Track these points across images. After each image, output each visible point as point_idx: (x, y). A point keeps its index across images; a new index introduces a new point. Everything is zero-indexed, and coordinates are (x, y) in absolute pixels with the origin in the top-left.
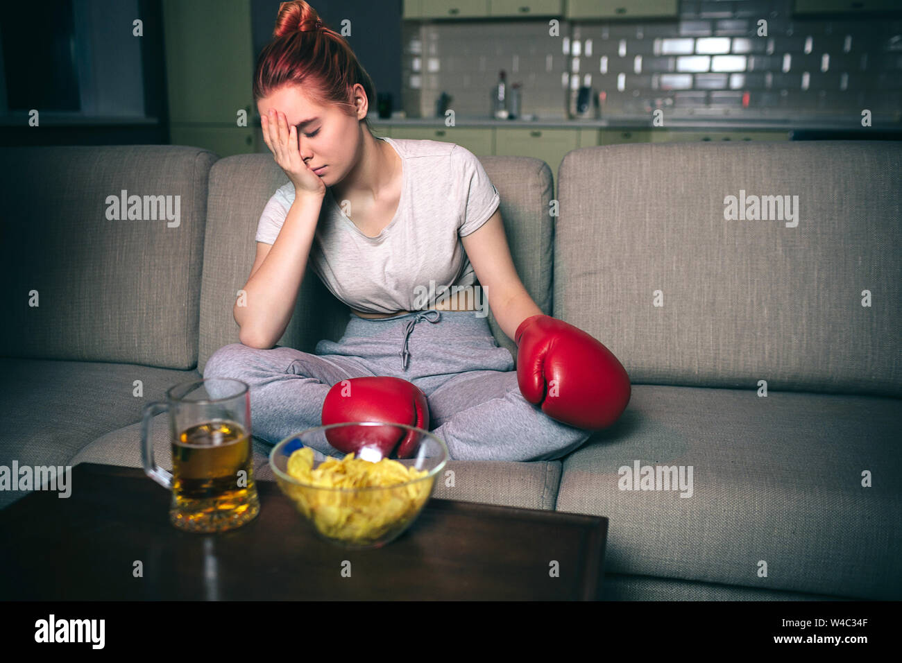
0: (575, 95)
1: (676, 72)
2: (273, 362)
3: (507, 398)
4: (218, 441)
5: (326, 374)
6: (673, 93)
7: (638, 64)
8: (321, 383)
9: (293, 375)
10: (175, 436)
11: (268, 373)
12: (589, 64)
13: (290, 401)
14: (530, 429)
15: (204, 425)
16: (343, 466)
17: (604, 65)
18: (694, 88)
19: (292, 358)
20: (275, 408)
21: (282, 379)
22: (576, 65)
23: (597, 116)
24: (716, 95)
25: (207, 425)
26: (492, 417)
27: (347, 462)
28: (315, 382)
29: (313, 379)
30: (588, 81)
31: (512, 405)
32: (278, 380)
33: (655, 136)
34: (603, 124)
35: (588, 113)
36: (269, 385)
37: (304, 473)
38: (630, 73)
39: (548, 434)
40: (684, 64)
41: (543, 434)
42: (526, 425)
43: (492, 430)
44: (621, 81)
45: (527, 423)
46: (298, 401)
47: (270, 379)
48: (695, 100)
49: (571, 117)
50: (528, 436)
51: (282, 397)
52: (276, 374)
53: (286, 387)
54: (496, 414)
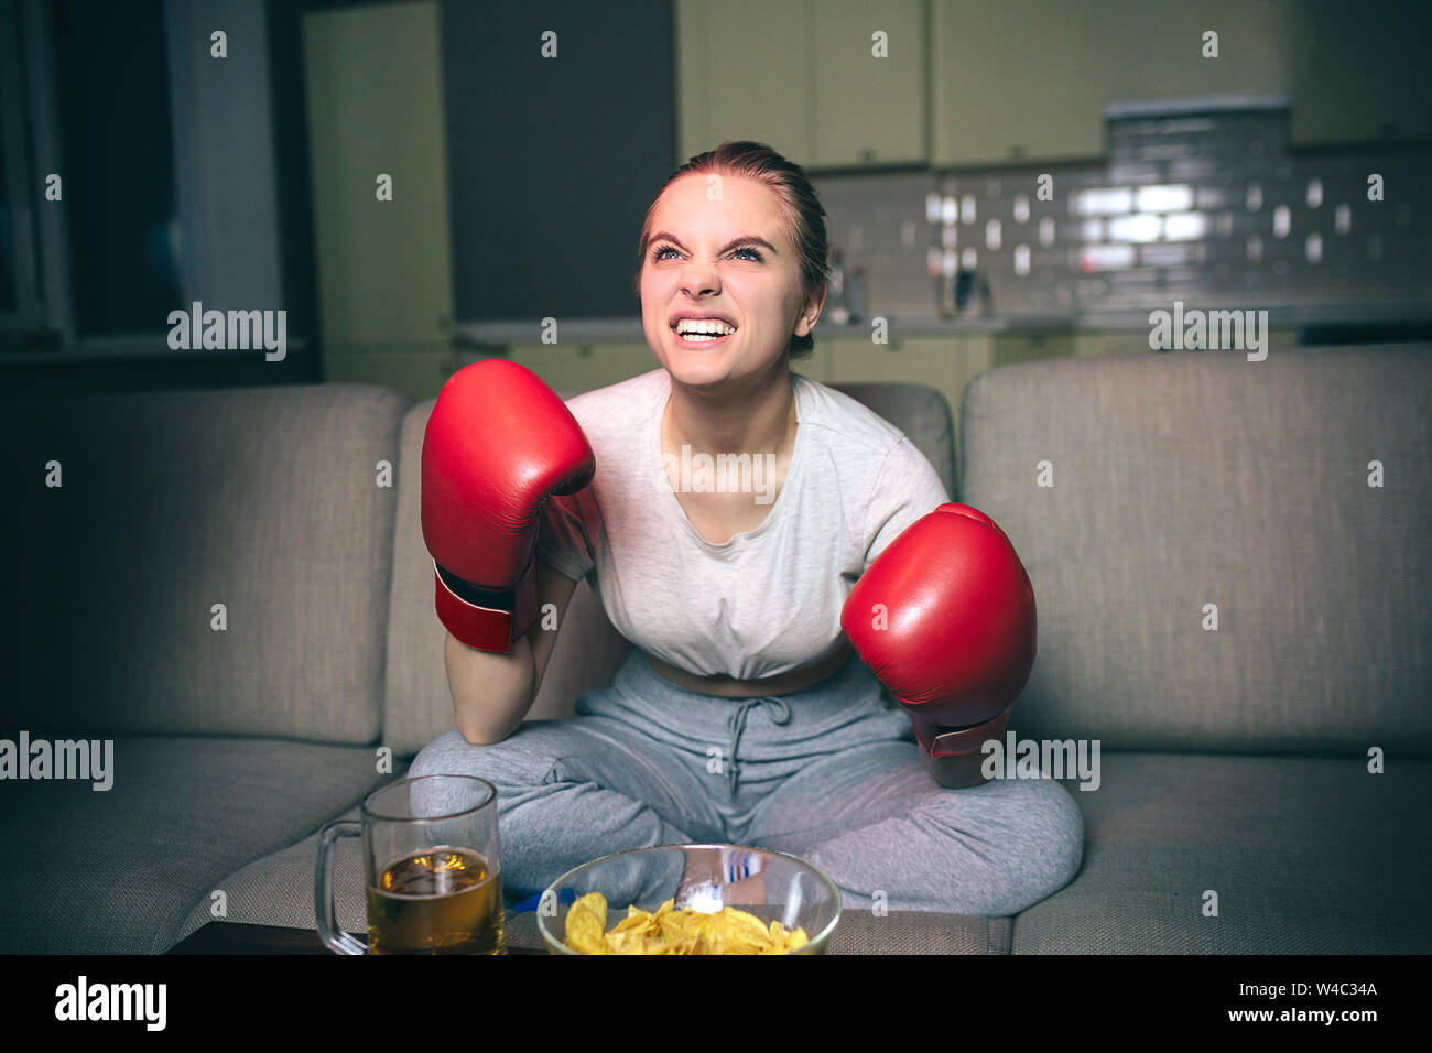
0: (950, 286)
1: (1106, 241)
2: (522, 768)
3: (914, 822)
4: (443, 889)
5: (605, 771)
6: (1105, 276)
7: (1047, 232)
8: (601, 788)
9: (554, 786)
10: (373, 879)
11: (516, 789)
12: (970, 235)
13: (552, 833)
14: (960, 884)
15: (419, 857)
16: (657, 923)
17: (994, 235)
18: (1138, 264)
19: (552, 756)
20: (527, 848)
21: (539, 796)
22: (950, 237)
23: (988, 314)
24: (1173, 277)
25: (425, 856)
26: (892, 858)
27: (662, 915)
28: (590, 790)
29: (586, 786)
30: (970, 260)
31: (924, 837)
32: (531, 799)
33: (1084, 345)
34: (999, 324)
35: (974, 308)
36: (517, 809)
37: (593, 939)
38: (1036, 248)
39: (994, 895)
40: (1120, 229)
41: (983, 894)
42: (953, 876)
43: (893, 881)
44: (1023, 260)
45: (956, 873)
46: (566, 831)
47: (518, 799)
48: (1141, 284)
49: (946, 317)
50: (957, 895)
51: (538, 829)
52: (527, 788)
53: (545, 811)
54: (899, 852)
